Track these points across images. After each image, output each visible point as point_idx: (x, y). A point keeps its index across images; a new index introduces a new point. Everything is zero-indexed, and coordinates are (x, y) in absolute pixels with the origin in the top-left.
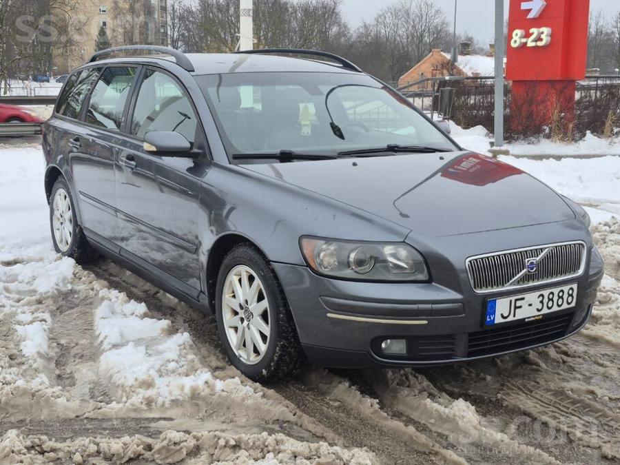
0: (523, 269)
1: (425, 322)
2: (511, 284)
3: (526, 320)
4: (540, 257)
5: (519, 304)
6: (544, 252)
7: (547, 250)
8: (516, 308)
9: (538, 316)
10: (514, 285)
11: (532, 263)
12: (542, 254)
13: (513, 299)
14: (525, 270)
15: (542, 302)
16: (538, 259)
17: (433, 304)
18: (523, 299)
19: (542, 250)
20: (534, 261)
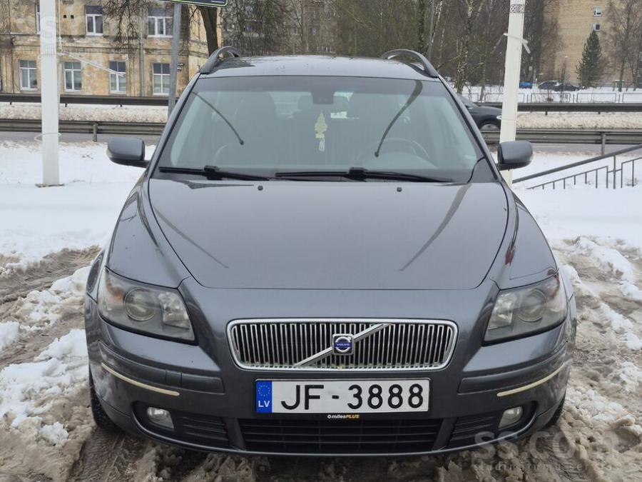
0: (328, 346)
1: (177, 394)
2: (303, 365)
3: (329, 417)
4: (361, 333)
5: (312, 392)
6: (371, 328)
7: (375, 326)
8: (308, 397)
9: (351, 414)
10: (311, 365)
11: (344, 341)
12: (366, 331)
13: (303, 384)
14: (330, 349)
15: (358, 396)
16: (356, 336)
17: (185, 373)
18: (322, 387)
19: (368, 325)
20: (349, 339)
